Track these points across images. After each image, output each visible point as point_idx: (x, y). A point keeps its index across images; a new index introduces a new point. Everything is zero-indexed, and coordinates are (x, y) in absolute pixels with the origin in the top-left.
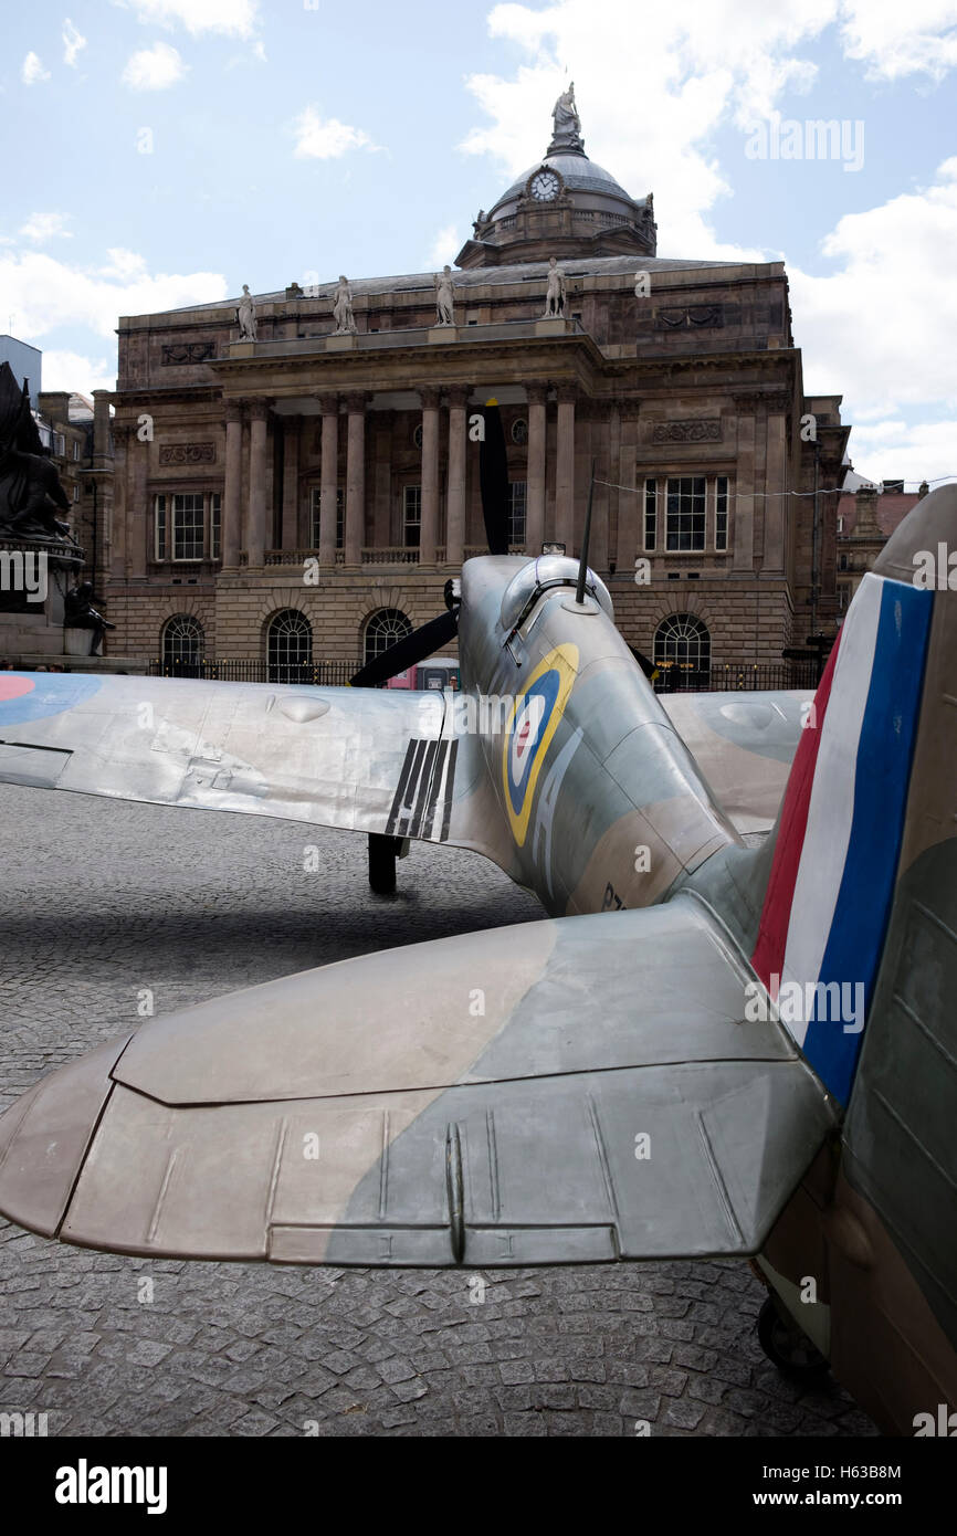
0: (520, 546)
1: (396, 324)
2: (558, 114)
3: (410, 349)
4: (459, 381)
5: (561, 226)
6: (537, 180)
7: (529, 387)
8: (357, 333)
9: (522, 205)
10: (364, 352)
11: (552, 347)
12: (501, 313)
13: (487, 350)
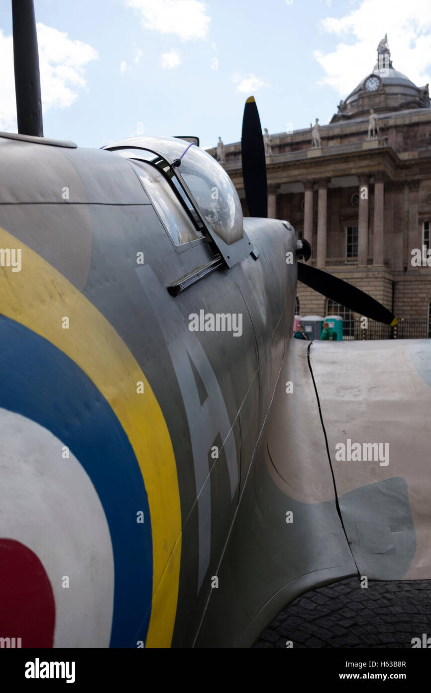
0: (355, 258)
1: (293, 150)
2: (380, 50)
3: (298, 161)
4: (323, 176)
5: (380, 102)
6: (368, 81)
7: (359, 176)
8: (272, 155)
9: (361, 94)
10: (275, 164)
11: (371, 155)
12: (346, 141)
13: (338, 159)
